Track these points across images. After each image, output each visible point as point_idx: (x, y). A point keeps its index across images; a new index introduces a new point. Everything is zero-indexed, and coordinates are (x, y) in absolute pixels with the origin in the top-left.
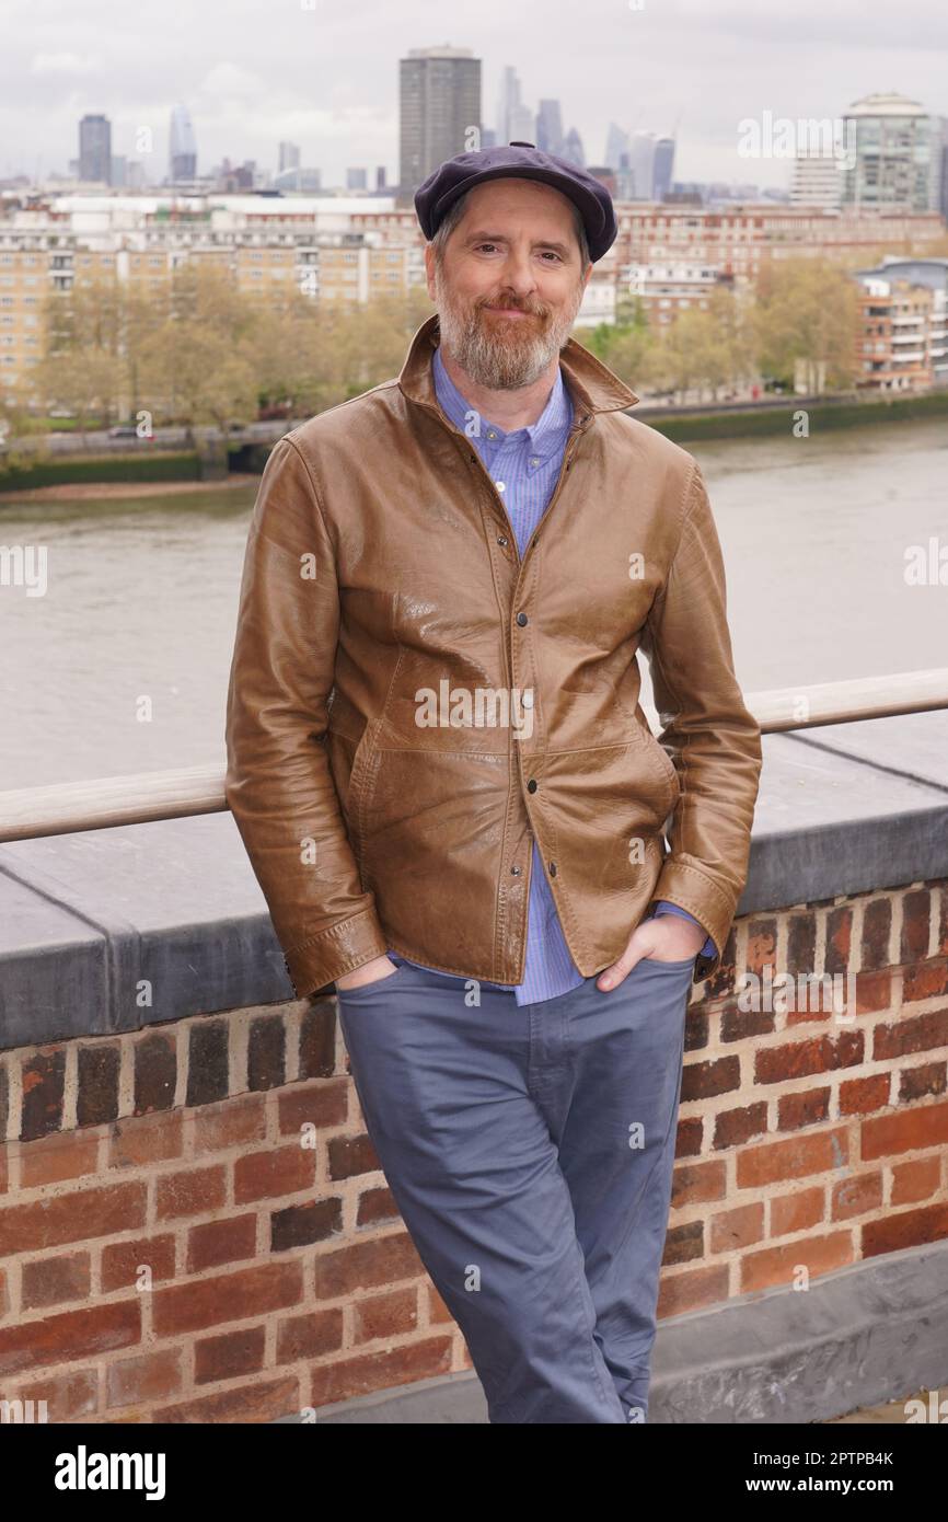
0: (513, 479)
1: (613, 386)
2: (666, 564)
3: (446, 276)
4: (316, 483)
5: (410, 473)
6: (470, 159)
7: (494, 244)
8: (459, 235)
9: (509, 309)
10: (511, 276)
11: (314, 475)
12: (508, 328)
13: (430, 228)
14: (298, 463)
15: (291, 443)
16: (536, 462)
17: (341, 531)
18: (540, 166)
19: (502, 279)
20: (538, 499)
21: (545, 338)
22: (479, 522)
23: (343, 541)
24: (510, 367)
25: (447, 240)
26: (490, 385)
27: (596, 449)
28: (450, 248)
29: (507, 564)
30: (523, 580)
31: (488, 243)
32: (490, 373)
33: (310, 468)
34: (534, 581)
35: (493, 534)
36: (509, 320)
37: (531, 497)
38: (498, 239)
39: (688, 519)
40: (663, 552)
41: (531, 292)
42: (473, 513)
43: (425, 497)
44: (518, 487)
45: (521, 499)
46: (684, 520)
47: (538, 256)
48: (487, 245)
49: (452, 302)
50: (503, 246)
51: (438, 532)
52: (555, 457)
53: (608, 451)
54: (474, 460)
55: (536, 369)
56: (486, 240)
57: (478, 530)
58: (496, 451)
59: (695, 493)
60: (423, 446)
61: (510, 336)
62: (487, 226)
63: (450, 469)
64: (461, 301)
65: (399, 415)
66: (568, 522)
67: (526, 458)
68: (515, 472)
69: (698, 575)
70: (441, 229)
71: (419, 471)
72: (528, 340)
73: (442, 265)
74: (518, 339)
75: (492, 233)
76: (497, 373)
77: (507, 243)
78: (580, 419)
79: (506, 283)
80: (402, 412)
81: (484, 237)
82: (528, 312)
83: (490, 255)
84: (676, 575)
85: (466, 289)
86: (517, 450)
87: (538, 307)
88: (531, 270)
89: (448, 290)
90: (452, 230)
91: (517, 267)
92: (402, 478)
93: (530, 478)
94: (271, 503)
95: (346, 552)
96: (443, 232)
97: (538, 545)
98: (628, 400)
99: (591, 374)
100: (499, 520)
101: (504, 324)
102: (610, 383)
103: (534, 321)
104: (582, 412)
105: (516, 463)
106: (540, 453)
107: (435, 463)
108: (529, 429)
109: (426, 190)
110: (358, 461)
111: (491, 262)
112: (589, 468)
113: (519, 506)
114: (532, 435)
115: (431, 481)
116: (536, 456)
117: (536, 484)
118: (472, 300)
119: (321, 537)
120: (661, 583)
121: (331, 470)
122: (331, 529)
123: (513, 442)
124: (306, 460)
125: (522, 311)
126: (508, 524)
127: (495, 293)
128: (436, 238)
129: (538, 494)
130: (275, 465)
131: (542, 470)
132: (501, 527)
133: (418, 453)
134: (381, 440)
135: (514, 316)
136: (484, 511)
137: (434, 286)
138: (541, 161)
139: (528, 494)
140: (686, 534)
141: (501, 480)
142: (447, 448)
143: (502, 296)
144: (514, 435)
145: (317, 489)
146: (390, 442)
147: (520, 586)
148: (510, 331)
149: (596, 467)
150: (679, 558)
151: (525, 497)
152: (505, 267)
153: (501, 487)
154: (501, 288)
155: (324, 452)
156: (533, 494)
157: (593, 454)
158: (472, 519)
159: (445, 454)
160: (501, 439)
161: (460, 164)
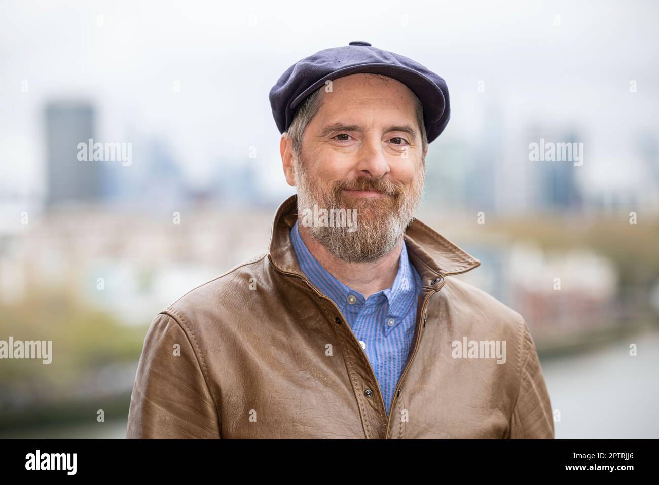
0: (372, 338)
1: (454, 253)
2: (510, 411)
3: (304, 164)
4: (197, 349)
5: (281, 336)
6: (322, 59)
7: (349, 133)
8: (316, 126)
9: (367, 190)
10: (366, 161)
11: (194, 342)
12: (365, 207)
13: (284, 123)
14: (179, 333)
15: (171, 316)
16: (392, 322)
17: (224, 392)
18: (388, 63)
19: (358, 163)
20: (396, 354)
21: (398, 213)
22: (346, 376)
23: (225, 400)
24: (370, 241)
25: (304, 131)
26: (352, 259)
27: (442, 308)
28: (306, 140)
29: (373, 413)
30: (391, 428)
31: (343, 133)
32: (352, 247)
33: (190, 336)
34: (401, 428)
35: (359, 387)
36: (366, 199)
37: (389, 353)
38: (352, 128)
39: (524, 370)
40: (506, 399)
41: (386, 173)
42: (340, 369)
43: (296, 356)
44: (377, 343)
45: (381, 355)
46: (521, 371)
47: (387, 142)
48: (342, 134)
49: (312, 186)
50: (357, 134)
51: (309, 388)
52: (407, 317)
53: (454, 312)
54: (339, 320)
55: (393, 240)
56: (339, 130)
57: (346, 385)
58: (356, 314)
59: (528, 346)
60: (290, 311)
61: (368, 214)
62: (343, 118)
63: (317, 331)
64: (322, 185)
65: (267, 287)
66: (425, 374)
67: (382, 320)
68: (373, 332)
69: (537, 420)
70: (295, 122)
71: (288, 333)
72: (385, 216)
73: (300, 153)
74: (375, 218)
75: (348, 123)
76: (359, 249)
77: (360, 131)
78: (430, 282)
79: (363, 166)
80: (268, 282)
81: (339, 127)
82: (382, 191)
83: (344, 143)
84: (518, 420)
85: (326, 174)
86: (375, 312)
87: (390, 187)
88: (384, 154)
89: (308, 175)
90: (308, 123)
91: (372, 153)
92: (275, 341)
93: (386, 337)
94: (156, 371)
95: (229, 410)
96: (297, 125)
97: (400, 395)
98: (470, 264)
99: (431, 244)
100: (363, 374)
101: (362, 204)
102: (450, 251)
103: (387, 199)
104: (429, 275)
105: (374, 325)
106: (395, 314)
107: (302, 326)
108: (386, 292)
109: (283, 87)
110: (233, 328)
111: (347, 149)
112: (438, 325)
113: (380, 361)
114: (389, 297)
115: (301, 343)
116: (391, 317)
117: (392, 342)
118: (331, 184)
119: (205, 398)
120: (506, 429)
121: (210, 338)
122: (213, 390)
123: (372, 305)
124: (186, 329)
125: (377, 191)
126: (373, 377)
127: (351, 176)
128: (292, 129)
129: (396, 350)
130: (156, 336)
131: (396, 329)
132: (367, 380)
133: (287, 319)
134: (252, 309)
135: (371, 196)
136: (350, 367)
137: (292, 171)
138: (386, 58)
139: (387, 351)
140: (524, 384)
141: (361, 340)
142: (312, 312)
143: (359, 180)
144: (372, 298)
145: (199, 355)
146: (260, 309)
147: (389, 433)
148: (367, 210)
149: (444, 324)
150: (520, 405)
151: (385, 353)
152: (359, 154)
153: (363, 345)
154: (358, 172)
155: (202, 322)
156: (392, 351)
157: (440, 313)
158: (339, 374)
159: (310, 318)
160: (361, 302)
161: (313, 64)
